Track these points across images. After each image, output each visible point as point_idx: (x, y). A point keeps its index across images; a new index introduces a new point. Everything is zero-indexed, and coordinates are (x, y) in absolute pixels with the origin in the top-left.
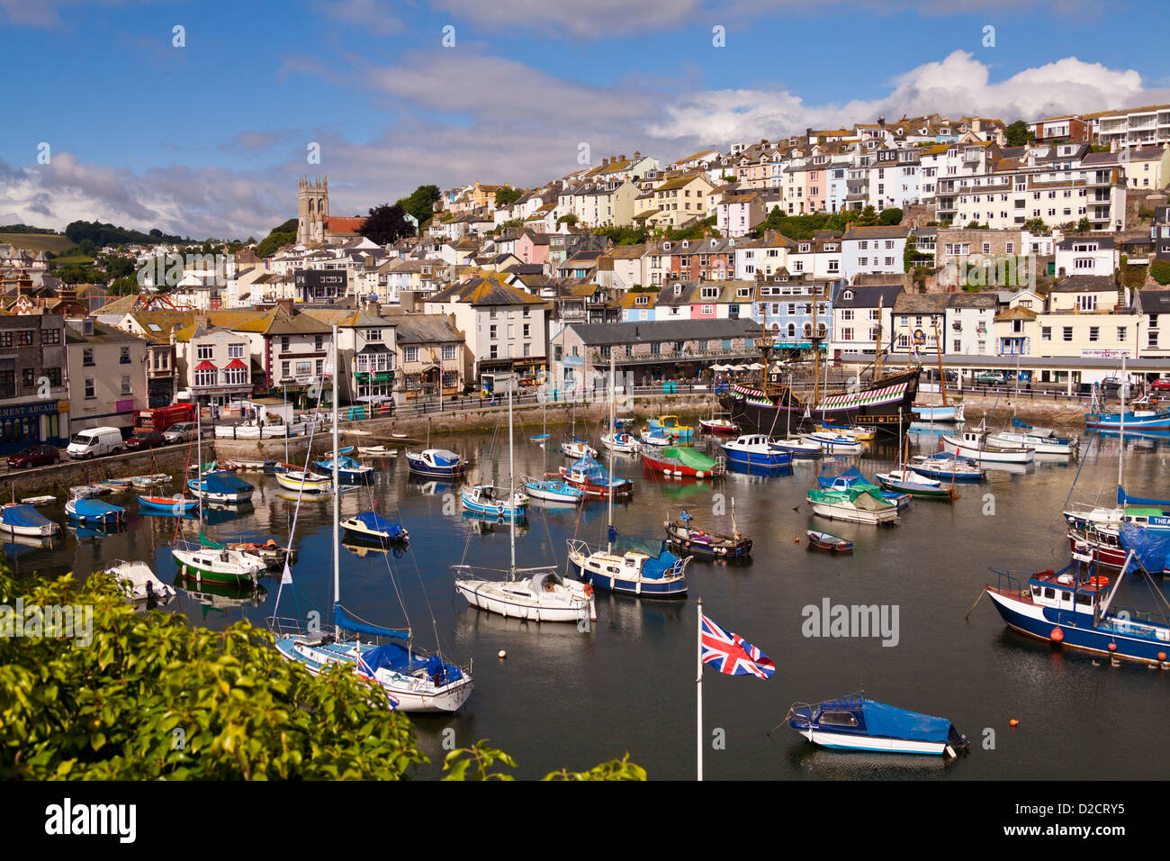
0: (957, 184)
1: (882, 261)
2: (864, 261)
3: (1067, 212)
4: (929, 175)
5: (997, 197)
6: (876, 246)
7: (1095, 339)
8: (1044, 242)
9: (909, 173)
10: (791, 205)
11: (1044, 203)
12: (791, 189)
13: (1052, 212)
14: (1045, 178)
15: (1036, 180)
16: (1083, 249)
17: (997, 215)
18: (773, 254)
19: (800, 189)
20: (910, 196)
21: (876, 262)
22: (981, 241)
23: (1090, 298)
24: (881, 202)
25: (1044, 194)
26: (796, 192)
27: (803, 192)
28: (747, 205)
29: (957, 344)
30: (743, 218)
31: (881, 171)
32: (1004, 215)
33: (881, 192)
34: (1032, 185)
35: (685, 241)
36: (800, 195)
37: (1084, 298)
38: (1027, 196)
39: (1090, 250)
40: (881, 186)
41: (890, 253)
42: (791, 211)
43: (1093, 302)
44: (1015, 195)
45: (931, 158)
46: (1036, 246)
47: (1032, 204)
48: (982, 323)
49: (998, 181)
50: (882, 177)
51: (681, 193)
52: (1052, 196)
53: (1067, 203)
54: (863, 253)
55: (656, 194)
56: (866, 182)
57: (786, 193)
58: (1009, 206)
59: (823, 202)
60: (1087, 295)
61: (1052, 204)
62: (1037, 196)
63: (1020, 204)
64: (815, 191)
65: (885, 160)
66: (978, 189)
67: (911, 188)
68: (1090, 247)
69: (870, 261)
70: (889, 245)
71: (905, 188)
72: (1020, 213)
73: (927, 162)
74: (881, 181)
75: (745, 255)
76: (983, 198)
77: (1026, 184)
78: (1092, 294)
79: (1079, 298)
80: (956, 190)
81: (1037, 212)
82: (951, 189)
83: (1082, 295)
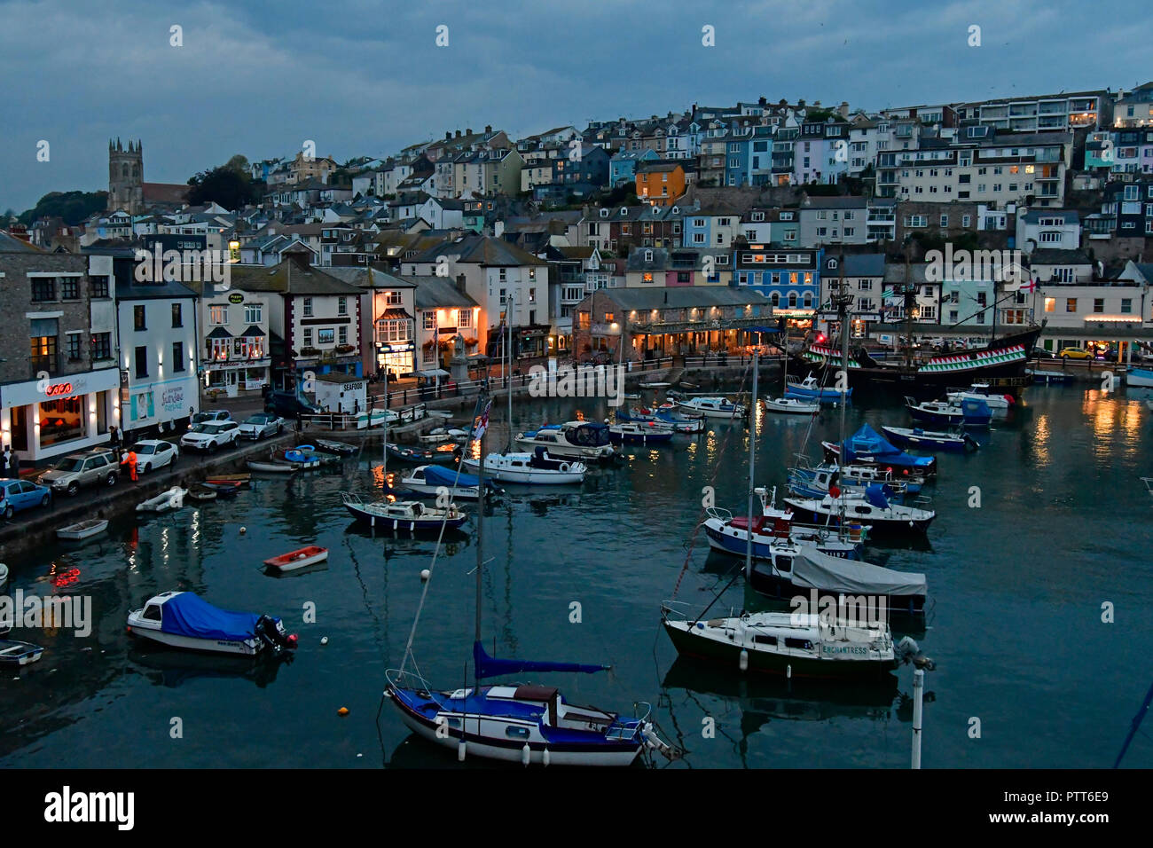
0: (899, 157)
1: (841, 232)
2: (823, 231)
3: (1013, 188)
4: (858, 149)
5: (941, 171)
6: (836, 216)
7: (1074, 310)
8: (996, 216)
11: (991, 177)
13: (998, 188)
14: (991, 154)
15: (982, 155)
16: (1049, 223)
17: (941, 190)
18: (725, 222)
20: (838, 172)
21: (835, 232)
22: (940, 213)
23: (1066, 271)
24: (806, 175)
25: (990, 170)
30: (664, 188)
31: (807, 145)
32: (948, 189)
33: (806, 165)
34: (977, 160)
35: (624, 208)
37: (1061, 270)
38: (972, 171)
39: (1056, 224)
40: (807, 159)
41: (850, 224)
43: (1068, 275)
44: (959, 170)
45: (860, 132)
46: (991, 220)
47: (977, 179)
49: (942, 156)
50: (807, 150)
52: (998, 171)
53: (1014, 179)
54: (822, 224)
56: (792, 155)
58: (953, 181)
59: (745, 174)
60: (1064, 267)
61: (997, 179)
62: (983, 172)
63: (965, 179)
65: (810, 134)
66: (921, 164)
67: (839, 163)
68: (1057, 221)
69: (829, 232)
70: (848, 216)
71: (833, 162)
72: (964, 188)
73: (855, 136)
74: (808, 154)
75: (695, 223)
76: (927, 172)
77: (972, 159)
78: (1068, 267)
79: (1056, 270)
80: (897, 163)
81: (982, 188)
82: (893, 162)
83: (1059, 267)
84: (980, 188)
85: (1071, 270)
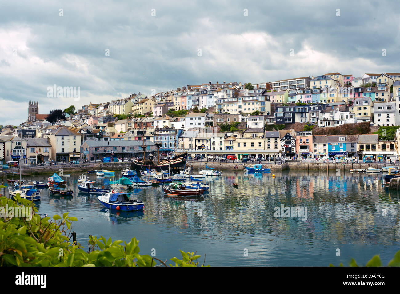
0: (222, 101)
1: (197, 124)
2: (192, 124)
3: (253, 109)
4: (216, 98)
5: (234, 104)
6: (196, 119)
7: (253, 146)
8: (245, 118)
9: (210, 98)
10: (176, 108)
11: (247, 106)
12: (176, 103)
13: (249, 109)
14: (247, 99)
15: (244, 99)
16: (254, 120)
17: (234, 110)
18: (165, 122)
19: (179, 102)
20: (211, 105)
21: (196, 124)
22: (227, 118)
23: (255, 134)
24: (202, 107)
25: (247, 104)
26: (177, 103)
27: (180, 103)
28: (162, 108)
29: (214, 148)
30: (160, 112)
31: (202, 97)
32: (236, 110)
33: (202, 103)
36: (179, 104)
37: (254, 134)
38: (242, 104)
39: (257, 120)
40: (202, 102)
41: (200, 121)
42: (176, 109)
43: (256, 136)
44: (238, 104)
45: (217, 93)
46: (243, 119)
47: (243, 107)
48: (221, 142)
49: (234, 100)
50: (202, 99)
51: (144, 104)
52: (249, 104)
53: (253, 106)
54: (192, 122)
55: (137, 105)
57: (175, 104)
58: (237, 107)
59: (186, 107)
60: (254, 133)
61: (249, 107)
62: (245, 104)
63: (240, 107)
64: (183, 103)
65: (204, 94)
66: (228, 102)
67: (211, 102)
69: (194, 124)
70: (199, 119)
71: (209, 102)
72: (240, 110)
73: (215, 94)
74: (202, 100)
75: (156, 122)
76: (230, 105)
77: (242, 100)
78: (256, 133)
79: (252, 134)
80: (222, 102)
81: (245, 110)
82: (221, 102)
83: (253, 133)
84: (244, 110)
85: (257, 134)
